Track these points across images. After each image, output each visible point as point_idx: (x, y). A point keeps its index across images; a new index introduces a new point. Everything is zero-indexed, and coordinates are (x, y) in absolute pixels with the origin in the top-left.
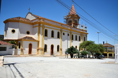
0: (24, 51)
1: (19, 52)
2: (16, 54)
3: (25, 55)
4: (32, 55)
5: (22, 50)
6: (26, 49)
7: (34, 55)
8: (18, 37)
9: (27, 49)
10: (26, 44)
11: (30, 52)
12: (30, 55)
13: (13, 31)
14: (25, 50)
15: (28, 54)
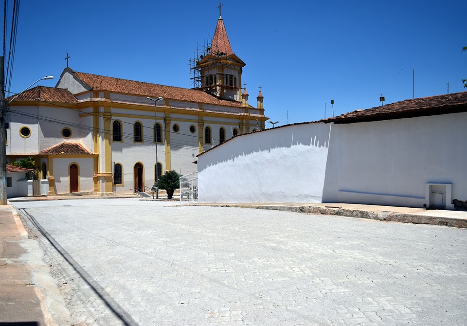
0: (57, 184)
1: (45, 189)
2: (36, 193)
3: (62, 195)
4: (81, 195)
5: (52, 183)
6: (62, 179)
7: (87, 194)
8: (40, 148)
9: (66, 180)
10: (61, 165)
11: (74, 186)
12: (73, 195)
13: (25, 132)
14: (60, 181)
15: (69, 192)
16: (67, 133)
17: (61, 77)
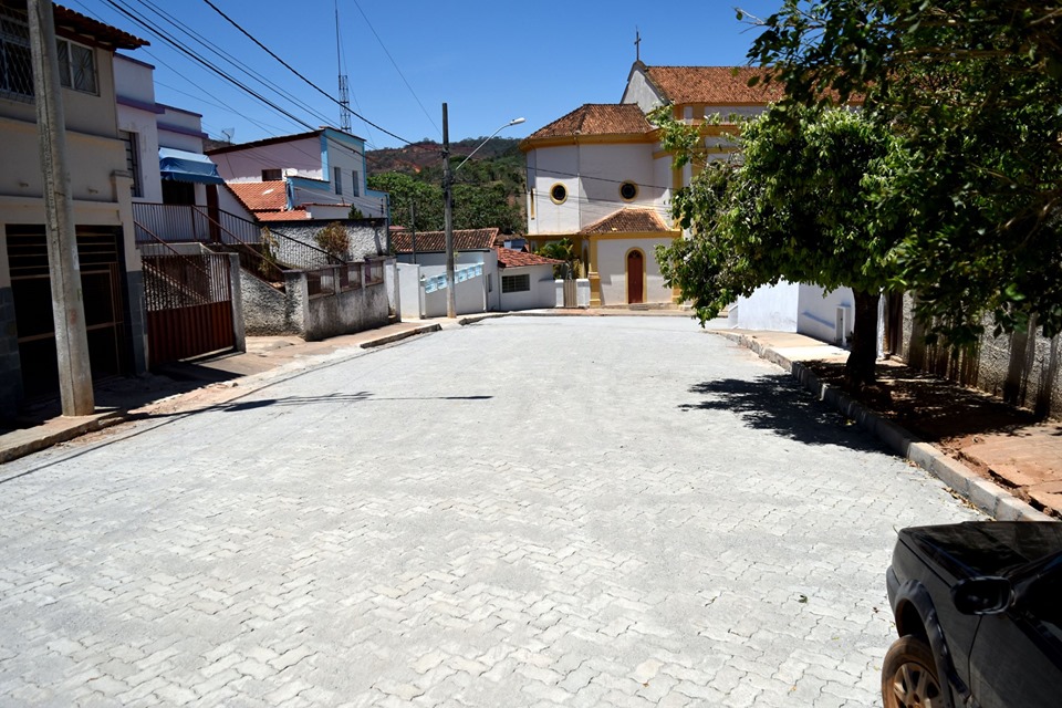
0: (604, 287)
1: (584, 295)
2: (570, 302)
3: (613, 307)
4: (646, 308)
5: (595, 286)
6: (614, 278)
7: (659, 307)
8: (582, 221)
9: (620, 280)
10: (611, 254)
11: (636, 292)
12: (632, 309)
13: (559, 193)
14: (609, 283)
15: (625, 303)
16: (629, 192)
17: (629, 80)
